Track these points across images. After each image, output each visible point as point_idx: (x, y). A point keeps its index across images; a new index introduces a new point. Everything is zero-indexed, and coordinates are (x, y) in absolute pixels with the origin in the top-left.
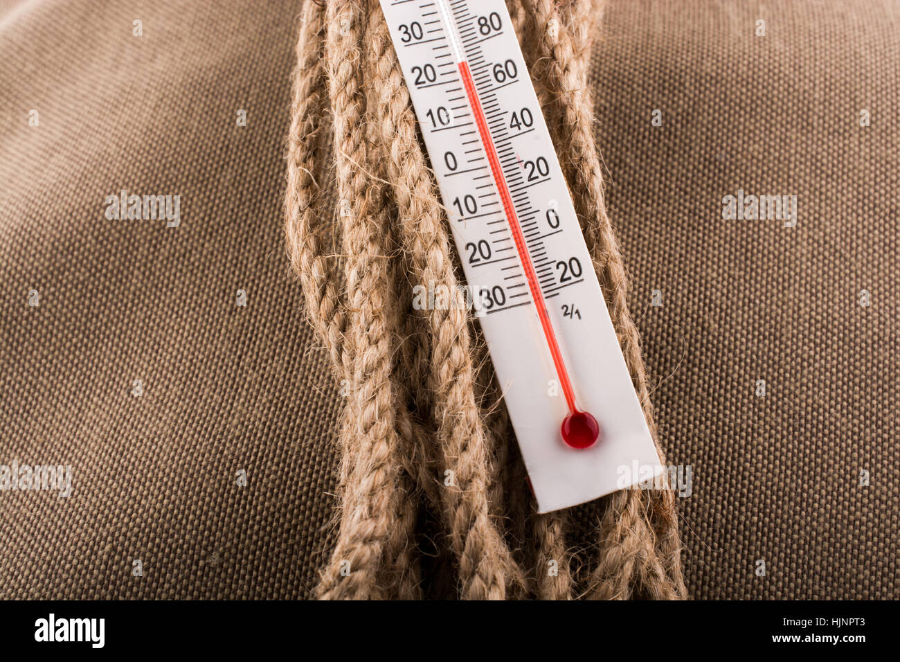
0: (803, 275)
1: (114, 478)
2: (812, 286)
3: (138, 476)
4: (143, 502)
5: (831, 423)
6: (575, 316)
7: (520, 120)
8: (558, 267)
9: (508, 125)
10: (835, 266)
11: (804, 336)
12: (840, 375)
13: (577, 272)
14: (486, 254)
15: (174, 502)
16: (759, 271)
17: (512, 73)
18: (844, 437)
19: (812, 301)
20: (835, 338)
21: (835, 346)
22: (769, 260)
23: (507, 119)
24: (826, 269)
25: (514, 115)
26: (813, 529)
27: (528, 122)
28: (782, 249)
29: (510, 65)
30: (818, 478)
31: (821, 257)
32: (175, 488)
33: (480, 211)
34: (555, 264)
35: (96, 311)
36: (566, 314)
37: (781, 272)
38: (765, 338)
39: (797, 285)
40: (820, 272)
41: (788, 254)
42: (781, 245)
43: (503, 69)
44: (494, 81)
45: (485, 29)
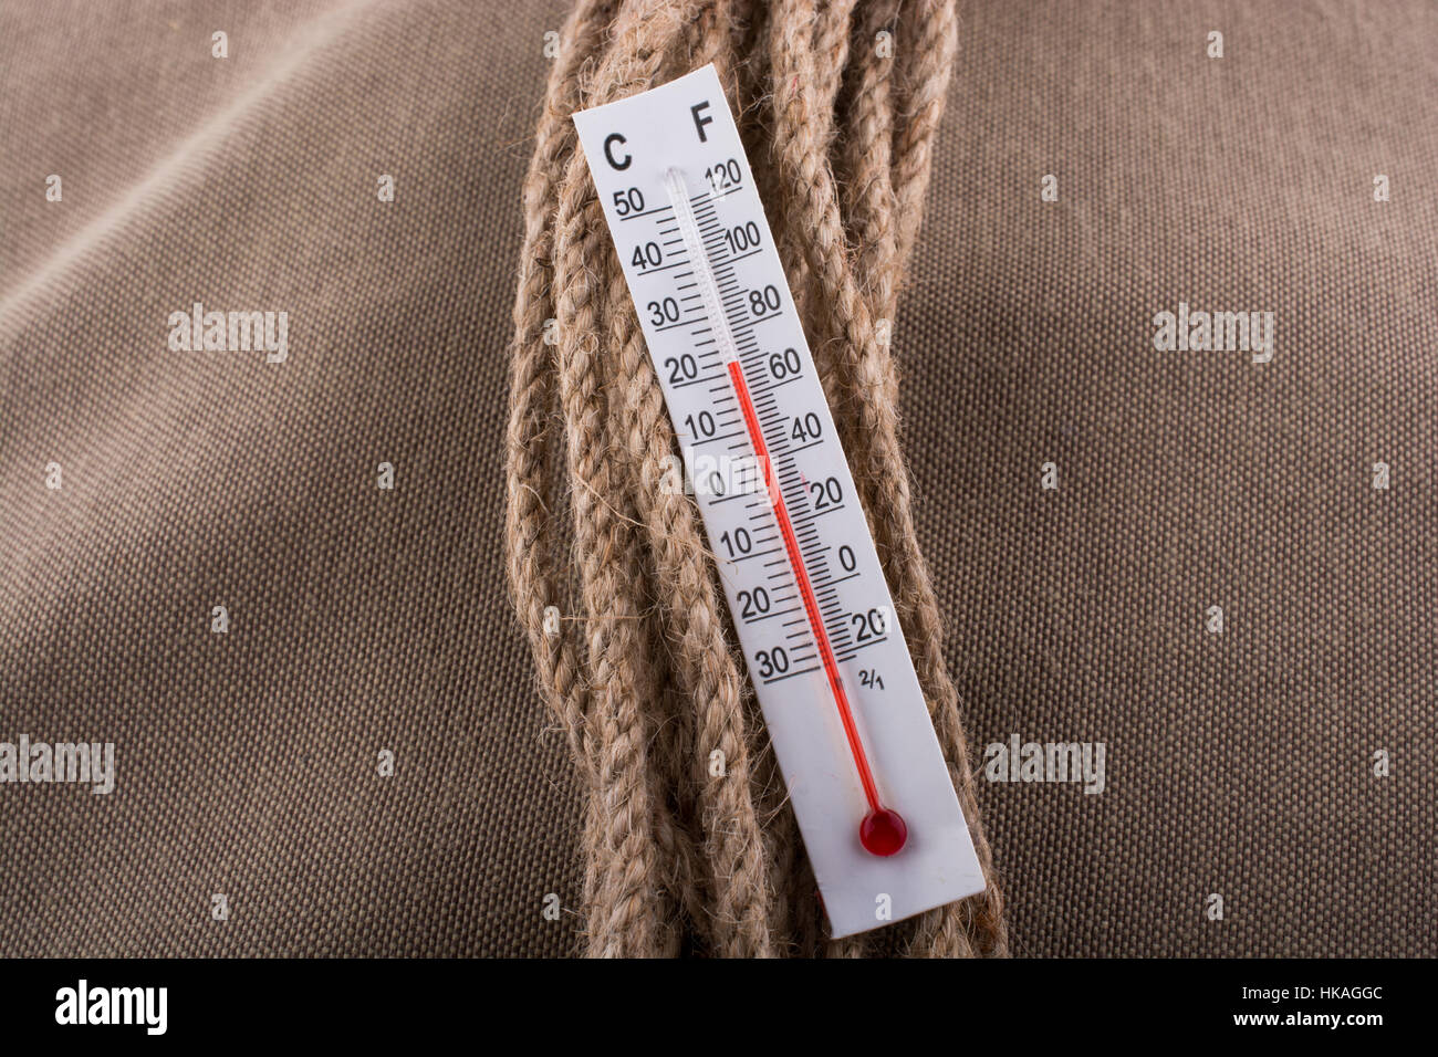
0: (1172, 593)
1: (293, 880)
2: (1182, 609)
3: (325, 878)
4: (333, 913)
5: (1203, 796)
6: (877, 685)
7: (805, 429)
8: (854, 622)
9: (789, 435)
10: (1213, 581)
11: (1172, 679)
12: (1217, 730)
13: (878, 628)
14: (763, 605)
15: (372, 914)
16: (1115, 589)
17: (794, 367)
18: (1220, 814)
19: (1182, 630)
20: (1211, 680)
21: (1211, 692)
22: (1128, 574)
23: (789, 426)
24: (1201, 585)
25: (797, 422)
26: (1178, 936)
27: (815, 432)
28: (1145, 558)
29: (791, 355)
30: (1186, 870)
31: (1195, 569)
32: (372, 895)
33: (756, 549)
34: (851, 617)
35: (258, 649)
36: (864, 683)
37: (1143, 590)
38: (1121, 681)
39: (1164, 608)
40: (1194, 589)
41: (1152, 564)
42: (1143, 553)
43: (783, 361)
44: (771, 377)
45: (759, 308)
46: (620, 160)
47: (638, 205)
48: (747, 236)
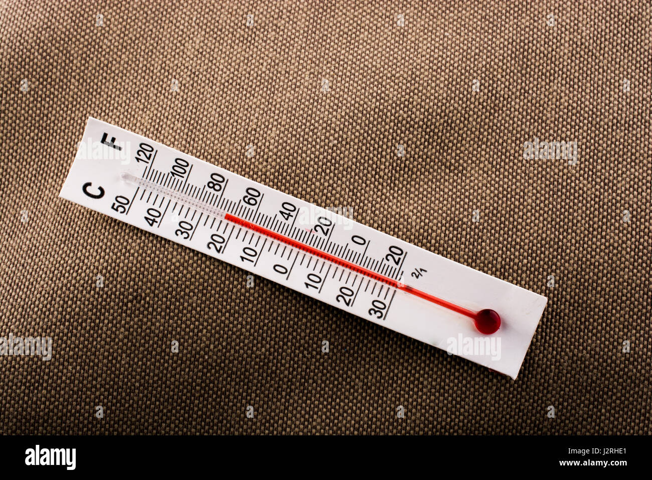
0: (565, 70)
1: (64, 243)
2: (571, 80)
3: (82, 241)
4: (86, 261)
5: (580, 189)
10: (588, 63)
11: (564, 120)
12: (588, 150)
15: (107, 261)
16: (533, 67)
18: (589, 199)
19: (570, 92)
20: (586, 121)
21: (585, 128)
22: (540, 58)
24: (581, 65)
26: (566, 268)
28: (550, 49)
30: (570, 231)
31: (578, 56)
32: (108, 251)
37: (549, 68)
38: (535, 121)
39: (560, 79)
40: (577, 68)
41: (554, 53)
42: (549, 46)
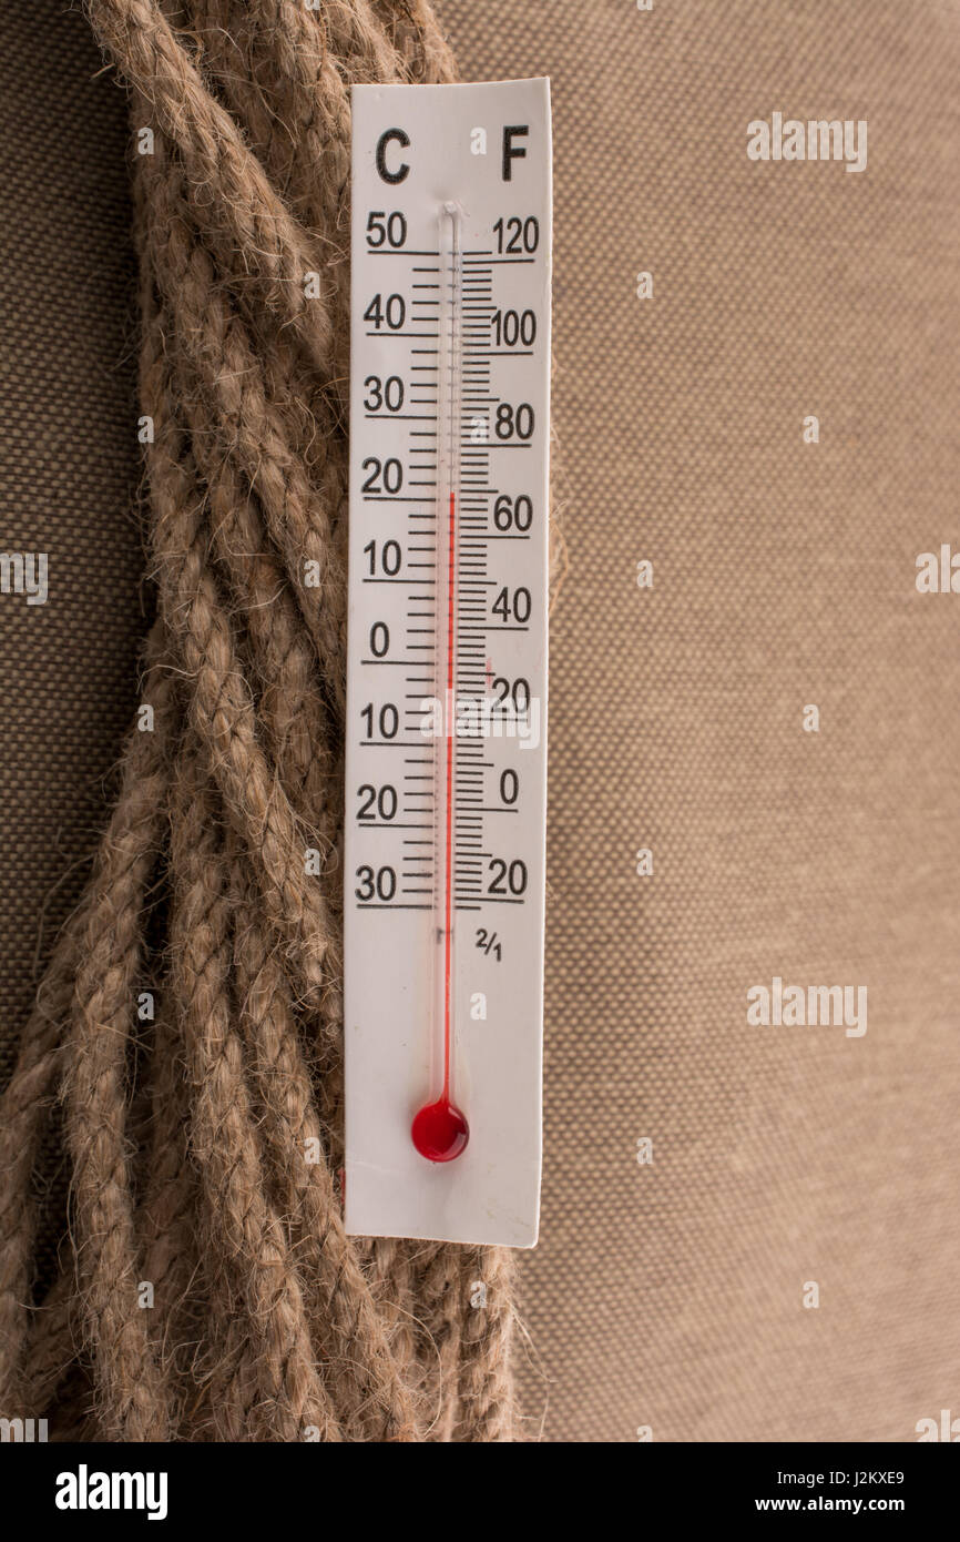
6: (493, 953)
7: (510, 606)
8: (491, 867)
9: (489, 606)
13: (518, 885)
14: (387, 810)
17: (523, 523)
23: (493, 594)
25: (504, 593)
27: (522, 614)
29: (523, 505)
33: (401, 736)
34: (490, 860)
36: (480, 944)
43: (512, 509)
44: (491, 523)
45: (505, 428)
46: (393, 169)
47: (397, 239)
48: (520, 328)
